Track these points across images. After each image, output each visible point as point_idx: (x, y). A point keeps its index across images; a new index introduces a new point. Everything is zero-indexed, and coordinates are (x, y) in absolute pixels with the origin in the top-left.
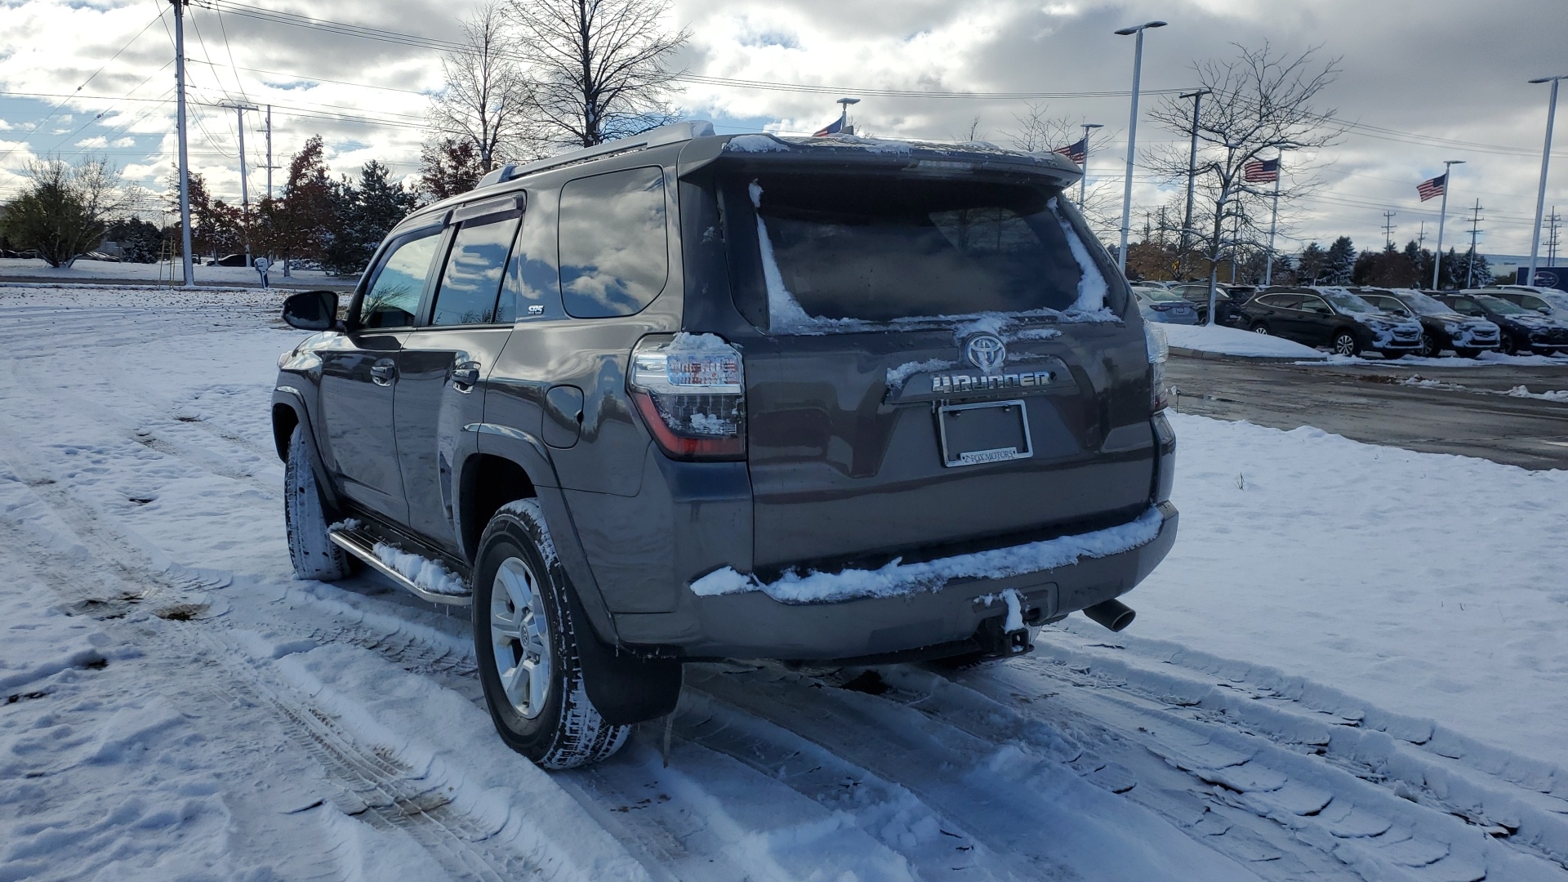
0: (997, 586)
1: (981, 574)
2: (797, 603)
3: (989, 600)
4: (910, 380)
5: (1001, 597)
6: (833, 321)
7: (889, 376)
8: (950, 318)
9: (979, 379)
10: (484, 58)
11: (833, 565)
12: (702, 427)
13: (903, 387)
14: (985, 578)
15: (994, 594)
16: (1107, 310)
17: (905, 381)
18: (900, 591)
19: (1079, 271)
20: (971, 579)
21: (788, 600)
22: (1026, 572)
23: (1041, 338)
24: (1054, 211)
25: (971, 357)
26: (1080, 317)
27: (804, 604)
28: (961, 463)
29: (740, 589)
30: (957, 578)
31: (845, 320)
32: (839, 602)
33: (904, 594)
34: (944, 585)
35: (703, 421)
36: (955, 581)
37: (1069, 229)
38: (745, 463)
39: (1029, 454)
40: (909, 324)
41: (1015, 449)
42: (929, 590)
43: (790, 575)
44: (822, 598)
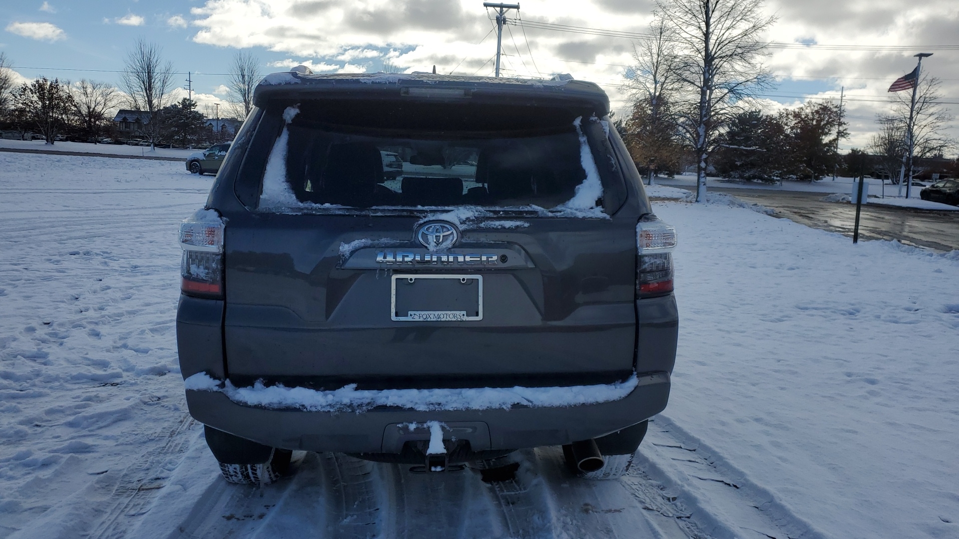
0: (424, 417)
1: (409, 406)
2: (245, 405)
3: (412, 427)
4: (356, 253)
5: (425, 426)
6: (318, 205)
7: (341, 248)
8: (426, 208)
9: (423, 257)
10: (659, 41)
11: (291, 382)
12: (195, 274)
13: (349, 257)
14: (411, 409)
15: (418, 423)
16: (600, 208)
17: (352, 253)
18: (328, 409)
19: (580, 176)
20: (397, 409)
21: (241, 402)
22: (451, 409)
23: (504, 228)
24: (578, 127)
25: (421, 239)
26: (562, 213)
27: (250, 407)
28: (409, 319)
29: (209, 389)
30: (386, 406)
31: (327, 205)
32: (274, 410)
33: (329, 411)
34: (368, 411)
35: (196, 270)
36: (383, 408)
37: (584, 141)
38: (223, 302)
39: (480, 317)
40: (382, 211)
41: (465, 313)
42: (353, 411)
43: (258, 385)
44: (263, 405)
